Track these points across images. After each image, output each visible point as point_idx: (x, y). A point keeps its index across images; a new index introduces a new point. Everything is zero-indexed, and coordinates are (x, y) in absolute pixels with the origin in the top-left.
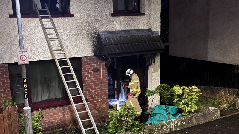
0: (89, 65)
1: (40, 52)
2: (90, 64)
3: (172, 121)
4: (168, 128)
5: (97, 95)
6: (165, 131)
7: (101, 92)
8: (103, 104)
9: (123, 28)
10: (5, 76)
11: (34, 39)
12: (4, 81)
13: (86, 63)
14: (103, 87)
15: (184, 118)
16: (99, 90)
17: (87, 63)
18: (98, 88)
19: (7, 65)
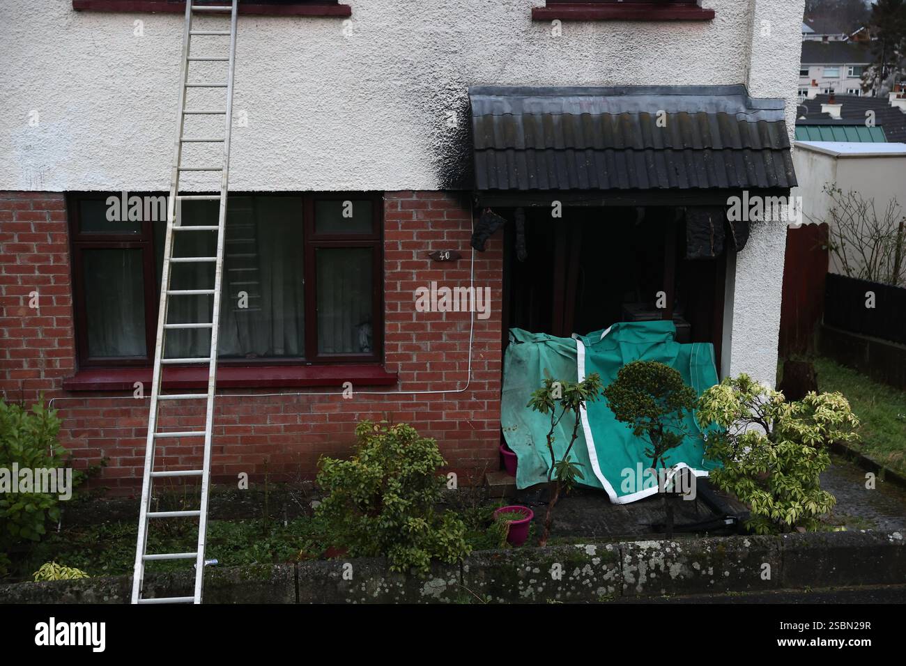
0: (415, 232)
1: (194, 159)
2: (420, 224)
3: (638, 549)
4: (606, 577)
5: (445, 366)
6: (589, 590)
7: (466, 356)
8: (472, 406)
9: (590, 76)
10: (50, 241)
11: (171, 104)
12: (47, 259)
13: (400, 223)
14: (476, 335)
15: (711, 545)
16: (457, 342)
17: (403, 221)
18: (451, 337)
19: (62, 199)
